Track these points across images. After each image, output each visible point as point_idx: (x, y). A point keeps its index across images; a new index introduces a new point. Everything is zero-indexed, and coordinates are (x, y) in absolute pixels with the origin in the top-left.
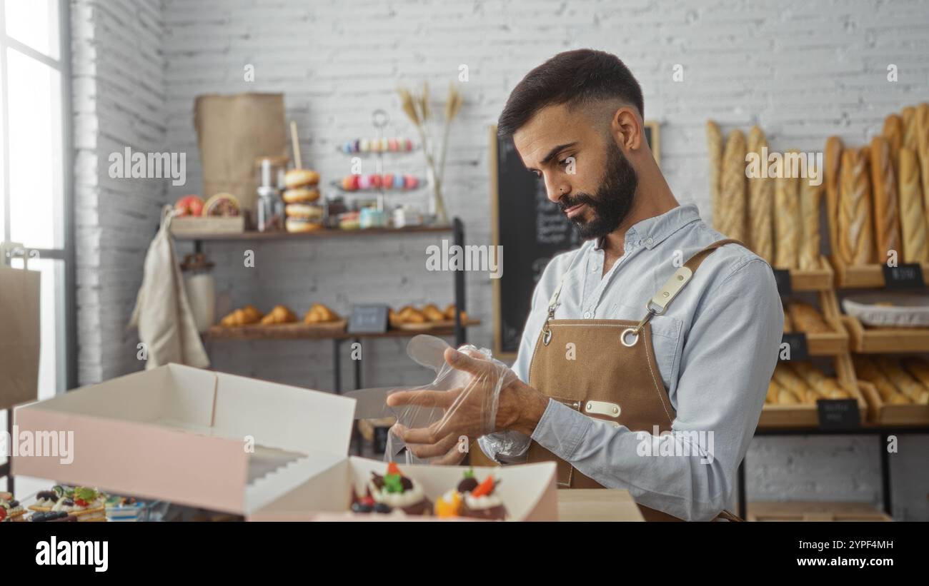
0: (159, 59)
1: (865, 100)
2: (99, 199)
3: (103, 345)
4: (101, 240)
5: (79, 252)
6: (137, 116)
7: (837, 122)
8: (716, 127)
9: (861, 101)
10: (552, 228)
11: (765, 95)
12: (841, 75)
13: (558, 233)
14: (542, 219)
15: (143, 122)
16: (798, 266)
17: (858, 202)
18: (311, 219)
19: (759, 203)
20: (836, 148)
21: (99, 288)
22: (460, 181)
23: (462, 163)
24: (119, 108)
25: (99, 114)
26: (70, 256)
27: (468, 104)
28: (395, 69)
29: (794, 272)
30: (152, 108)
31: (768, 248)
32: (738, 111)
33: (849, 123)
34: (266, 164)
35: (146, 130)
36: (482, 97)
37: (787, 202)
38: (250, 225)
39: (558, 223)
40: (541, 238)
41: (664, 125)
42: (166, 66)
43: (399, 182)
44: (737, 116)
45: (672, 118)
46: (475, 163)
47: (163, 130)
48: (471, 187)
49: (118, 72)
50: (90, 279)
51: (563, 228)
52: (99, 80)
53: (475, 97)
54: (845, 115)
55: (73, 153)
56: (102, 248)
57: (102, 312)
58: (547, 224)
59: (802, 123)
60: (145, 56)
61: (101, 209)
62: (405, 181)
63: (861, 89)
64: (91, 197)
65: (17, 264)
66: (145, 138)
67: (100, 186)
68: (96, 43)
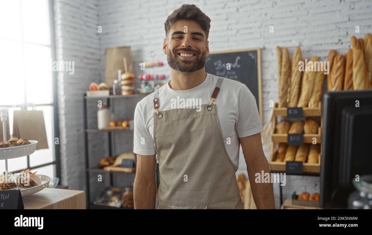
0: (98, 37)
1: (349, 33)
2: (65, 87)
4: (65, 99)
5: (59, 103)
6: (85, 58)
7: (337, 44)
8: (280, 49)
9: (347, 34)
11: (305, 34)
12: (338, 23)
15: (88, 59)
16: (307, 106)
17: (337, 78)
18: (129, 91)
19: (294, 80)
20: (332, 55)
21: (65, 114)
24: (75, 56)
29: (305, 109)
30: (92, 54)
31: (296, 98)
32: (294, 41)
33: (342, 43)
34: (120, 72)
35: (90, 61)
37: (307, 78)
38: (111, 93)
41: (263, 49)
42: (100, 39)
43: (155, 77)
44: (292, 44)
45: (267, 46)
47: (99, 60)
49: (74, 45)
50: (62, 112)
52: (64, 48)
54: (340, 40)
56: (66, 101)
57: (66, 122)
59: (321, 45)
60: (89, 37)
61: (65, 89)
62: (157, 77)
63: (348, 28)
64: (61, 87)
65: (30, 109)
66: (90, 64)
67: (65, 82)
68: (63, 37)
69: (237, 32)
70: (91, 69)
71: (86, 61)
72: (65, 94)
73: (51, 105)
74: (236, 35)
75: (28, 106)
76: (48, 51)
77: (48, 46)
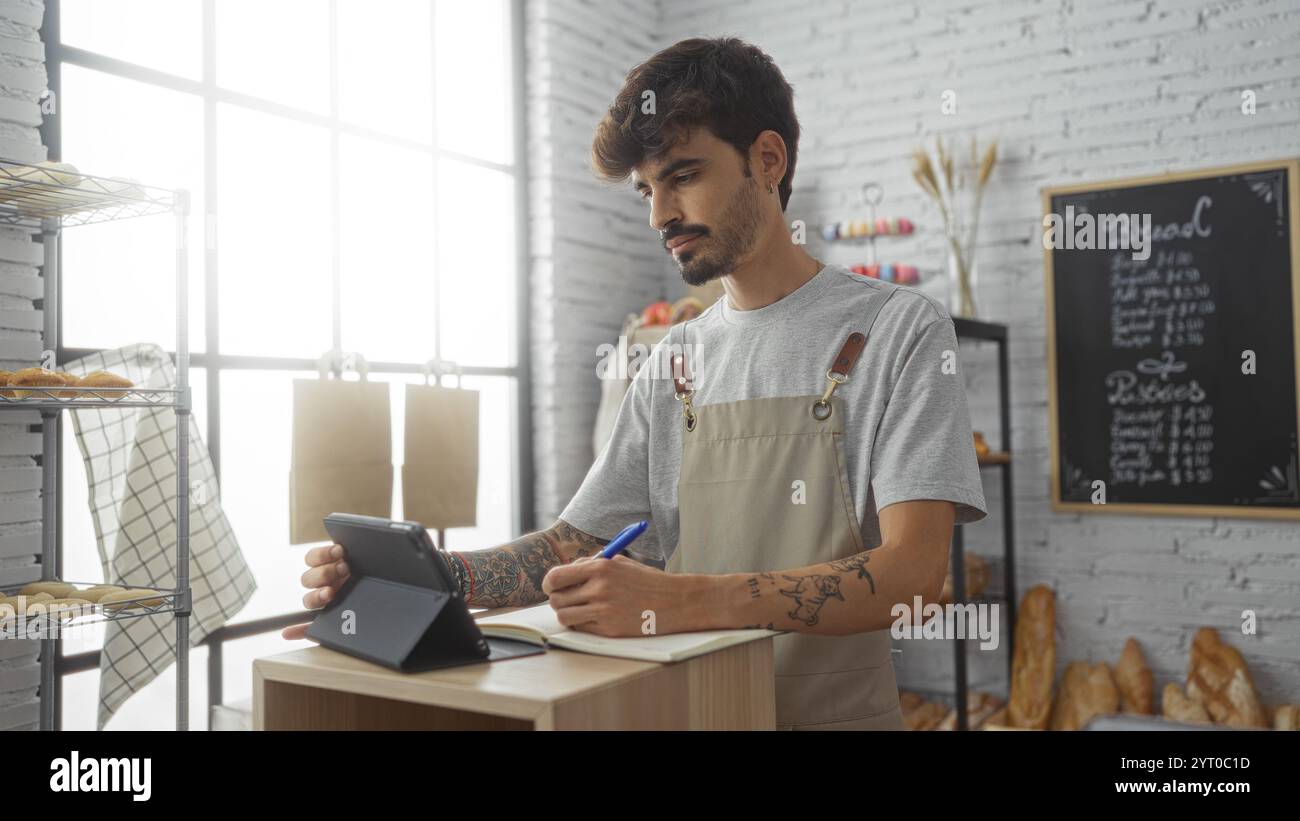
2: (555, 312)
3: (559, 471)
4: (557, 356)
5: (536, 369)
6: (617, 215)
10: (1133, 327)
13: (1143, 334)
14: (1118, 313)
15: (627, 219)
21: (556, 408)
22: (1004, 268)
23: (1008, 243)
24: (588, 208)
25: (555, 216)
26: (525, 374)
27: (1012, 162)
28: (919, 126)
36: (1033, 150)
39: (1144, 319)
40: (1117, 341)
43: (886, 274)
46: (1026, 242)
48: (1020, 274)
50: (545, 399)
51: (1150, 325)
52: (556, 180)
53: (1025, 152)
55: (527, 262)
56: (559, 364)
57: (558, 436)
58: (1126, 321)
61: (558, 321)
62: (896, 271)
64: (545, 309)
65: (449, 382)
66: (631, 238)
67: (557, 296)
68: (553, 139)
69: (1199, 105)
70: (635, 257)
71: (619, 225)
72: (557, 338)
73: (509, 372)
74: (1192, 118)
75: (446, 373)
76: (507, 185)
77: (504, 169)
